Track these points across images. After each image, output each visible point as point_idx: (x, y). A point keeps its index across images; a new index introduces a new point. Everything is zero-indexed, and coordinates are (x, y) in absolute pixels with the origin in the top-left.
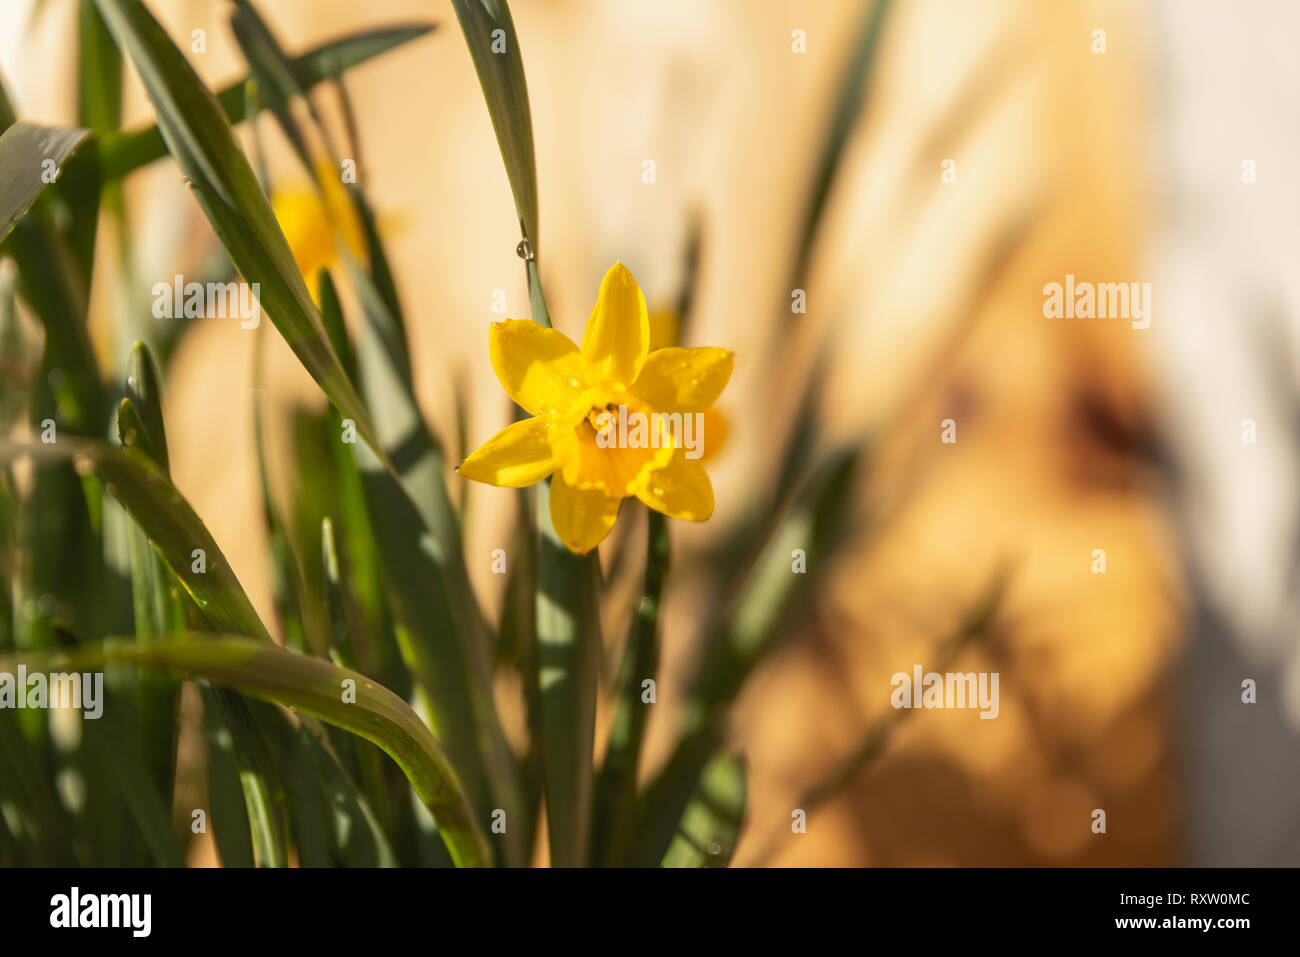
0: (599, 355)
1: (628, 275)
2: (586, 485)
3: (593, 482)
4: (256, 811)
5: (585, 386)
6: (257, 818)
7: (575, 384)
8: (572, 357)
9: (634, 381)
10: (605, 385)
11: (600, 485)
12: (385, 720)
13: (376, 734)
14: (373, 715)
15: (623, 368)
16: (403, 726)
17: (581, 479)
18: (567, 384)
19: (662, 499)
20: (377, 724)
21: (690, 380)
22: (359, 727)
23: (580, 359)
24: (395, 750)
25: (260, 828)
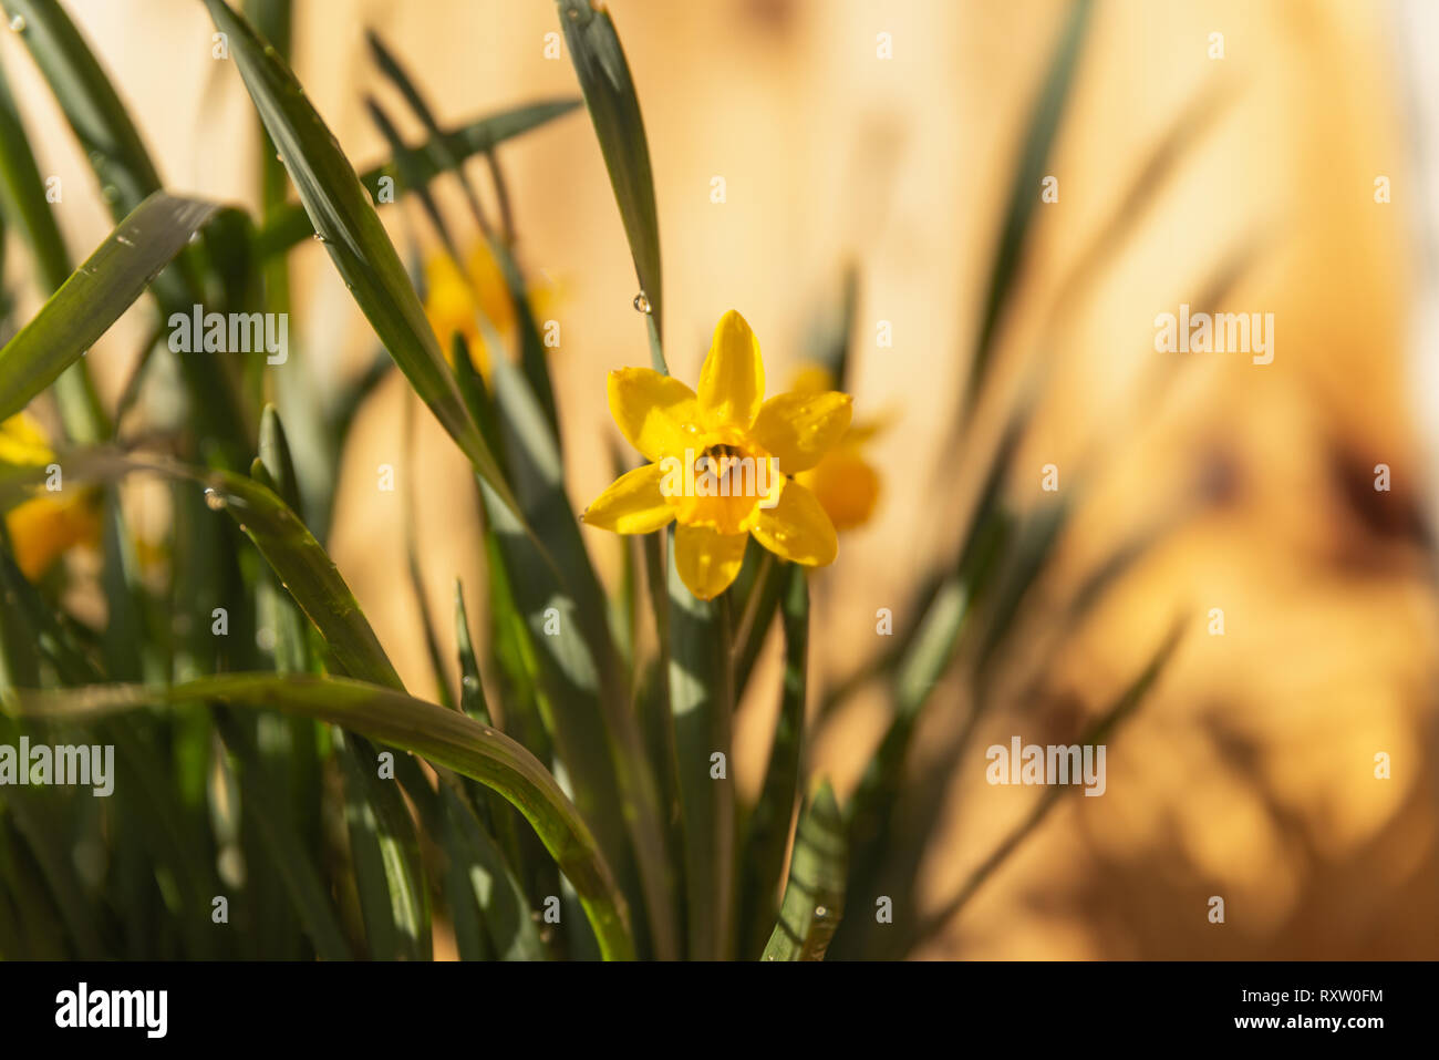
0: (716, 401)
1: (743, 321)
2: (698, 523)
3: (705, 520)
4: (392, 865)
5: (703, 431)
6: (394, 873)
7: (693, 430)
8: (688, 403)
9: (751, 425)
10: (723, 429)
11: (711, 523)
12: (506, 768)
13: (498, 782)
14: (495, 763)
15: (740, 414)
16: (526, 776)
17: (694, 519)
18: (685, 430)
19: (785, 544)
20: (497, 771)
21: (810, 425)
22: (478, 774)
23: (698, 405)
24: (519, 799)
25: (398, 883)
